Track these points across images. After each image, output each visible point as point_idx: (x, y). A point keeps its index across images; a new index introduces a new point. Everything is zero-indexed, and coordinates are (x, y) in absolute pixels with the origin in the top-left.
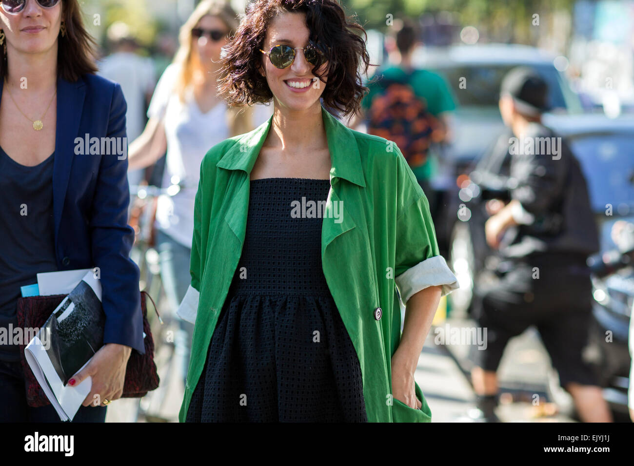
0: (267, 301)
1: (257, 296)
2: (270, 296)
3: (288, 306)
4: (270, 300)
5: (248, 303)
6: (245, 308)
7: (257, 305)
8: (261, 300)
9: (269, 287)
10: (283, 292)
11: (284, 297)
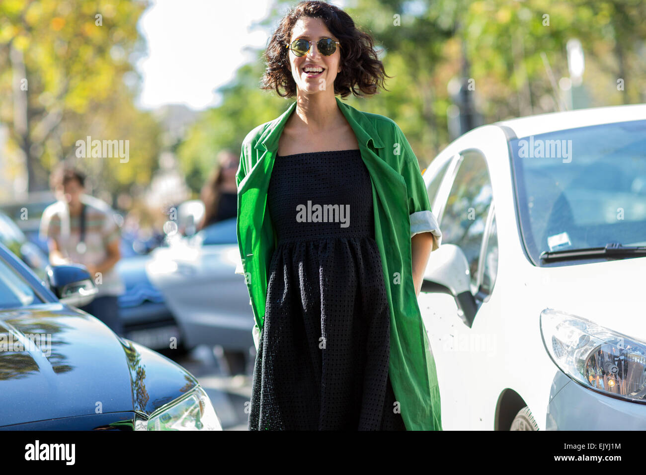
0: (311, 246)
1: (303, 242)
2: (313, 241)
3: (328, 246)
4: (314, 244)
5: (297, 249)
6: (295, 253)
7: (305, 249)
8: (306, 244)
9: (312, 235)
10: (323, 237)
11: (325, 241)
